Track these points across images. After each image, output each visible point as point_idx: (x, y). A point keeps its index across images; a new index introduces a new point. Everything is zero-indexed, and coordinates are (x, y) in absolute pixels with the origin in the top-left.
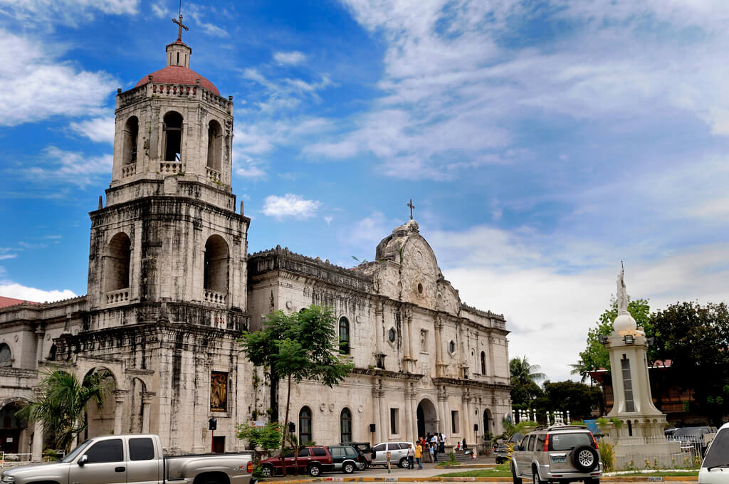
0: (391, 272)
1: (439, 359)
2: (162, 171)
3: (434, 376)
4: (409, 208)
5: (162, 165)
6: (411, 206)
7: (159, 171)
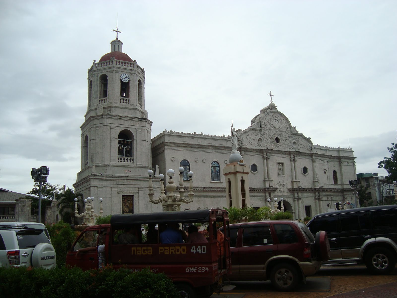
0: (252, 133)
1: (294, 177)
2: (100, 103)
3: (290, 187)
4: (270, 96)
5: (100, 101)
6: (271, 95)
7: (98, 104)
